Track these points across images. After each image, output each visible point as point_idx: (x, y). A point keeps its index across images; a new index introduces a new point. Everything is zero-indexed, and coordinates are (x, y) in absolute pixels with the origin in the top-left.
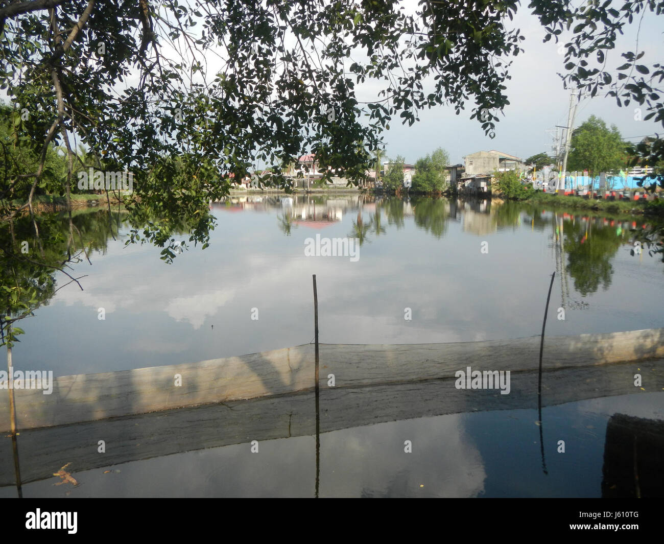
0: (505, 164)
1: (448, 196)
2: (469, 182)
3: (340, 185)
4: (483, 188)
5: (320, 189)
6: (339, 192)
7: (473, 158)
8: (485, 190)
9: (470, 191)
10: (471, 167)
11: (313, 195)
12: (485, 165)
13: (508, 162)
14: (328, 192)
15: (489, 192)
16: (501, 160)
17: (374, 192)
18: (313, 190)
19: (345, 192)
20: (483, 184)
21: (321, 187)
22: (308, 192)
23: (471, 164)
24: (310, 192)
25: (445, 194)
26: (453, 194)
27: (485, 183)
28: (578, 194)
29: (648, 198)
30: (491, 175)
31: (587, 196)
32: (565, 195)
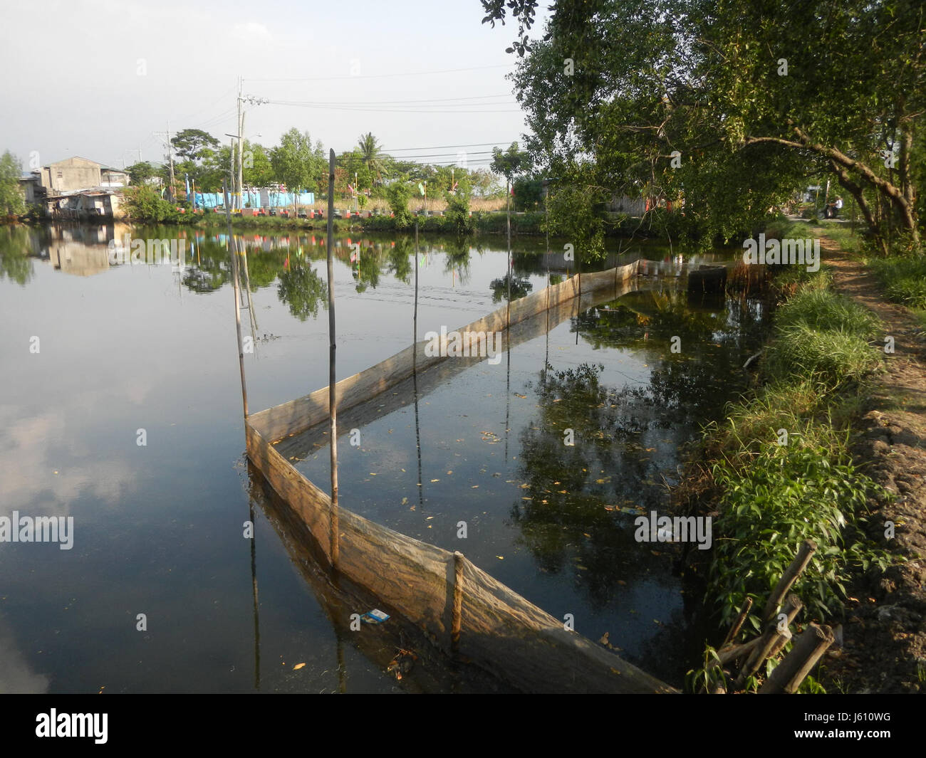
0: (108, 177)
2: (66, 201)
4: (99, 210)
7: (62, 167)
8: (103, 212)
10: (61, 181)
12: (82, 178)
13: (111, 174)
16: (103, 171)
20: (98, 205)
23: (60, 176)
28: (271, 214)
29: (361, 215)
30: (108, 192)
31: (285, 216)
32: (255, 215)
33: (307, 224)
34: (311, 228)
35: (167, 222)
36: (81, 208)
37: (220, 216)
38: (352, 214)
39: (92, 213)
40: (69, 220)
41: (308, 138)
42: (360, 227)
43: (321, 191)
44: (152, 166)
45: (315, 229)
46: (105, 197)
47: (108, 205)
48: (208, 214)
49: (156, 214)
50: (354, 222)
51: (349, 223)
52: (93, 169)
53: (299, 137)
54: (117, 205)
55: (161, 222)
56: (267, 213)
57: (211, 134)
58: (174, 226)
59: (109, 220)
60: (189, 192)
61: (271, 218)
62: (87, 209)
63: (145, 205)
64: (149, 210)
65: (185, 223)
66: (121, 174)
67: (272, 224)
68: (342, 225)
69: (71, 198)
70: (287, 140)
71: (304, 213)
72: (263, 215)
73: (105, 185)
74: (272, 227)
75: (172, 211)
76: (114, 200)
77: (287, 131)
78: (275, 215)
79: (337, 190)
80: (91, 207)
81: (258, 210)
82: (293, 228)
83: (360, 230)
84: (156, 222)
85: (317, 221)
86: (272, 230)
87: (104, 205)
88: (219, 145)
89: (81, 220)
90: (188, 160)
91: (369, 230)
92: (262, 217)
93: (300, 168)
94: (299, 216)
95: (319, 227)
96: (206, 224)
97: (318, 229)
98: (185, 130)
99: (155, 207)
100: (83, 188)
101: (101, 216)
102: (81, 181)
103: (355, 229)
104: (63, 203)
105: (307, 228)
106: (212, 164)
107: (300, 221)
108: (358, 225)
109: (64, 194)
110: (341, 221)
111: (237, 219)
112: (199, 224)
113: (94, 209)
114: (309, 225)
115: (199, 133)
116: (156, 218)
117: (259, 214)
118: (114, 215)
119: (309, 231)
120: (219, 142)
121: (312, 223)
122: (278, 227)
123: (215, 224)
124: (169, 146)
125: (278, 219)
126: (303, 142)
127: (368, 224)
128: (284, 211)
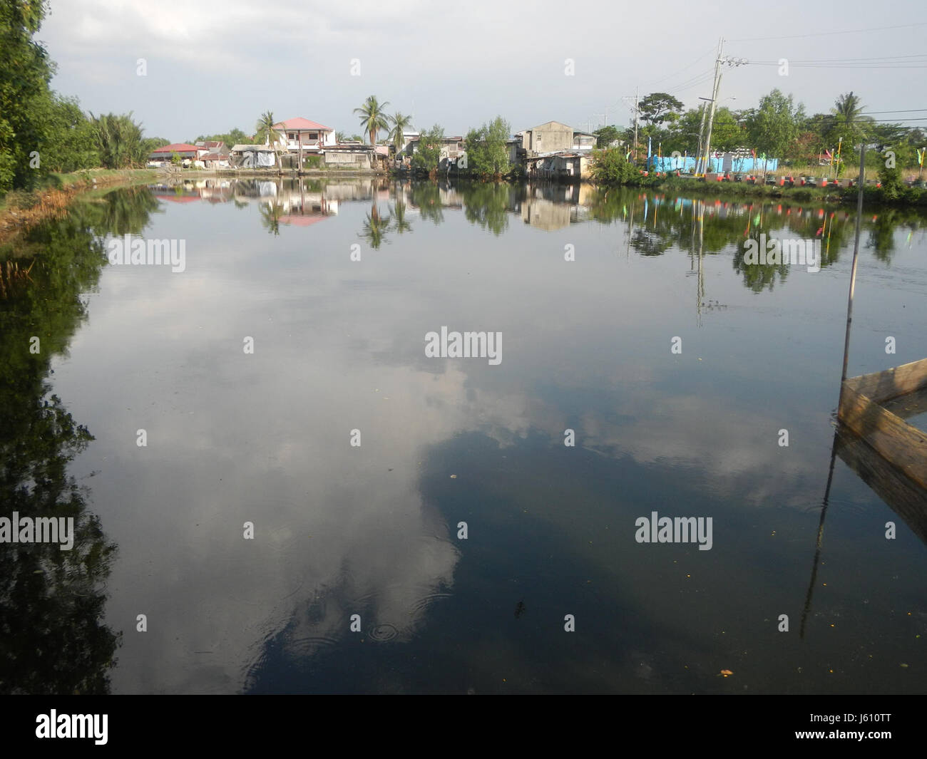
1: (512, 182)
3: (345, 164)
4: (569, 170)
5: (317, 170)
6: (345, 174)
8: (572, 172)
9: (547, 175)
10: (540, 143)
11: (306, 177)
14: (327, 174)
15: (578, 175)
17: (395, 175)
18: (307, 171)
19: (354, 174)
20: (569, 166)
21: (318, 167)
22: (300, 174)
23: (540, 139)
24: (304, 174)
25: (509, 178)
26: (519, 178)
27: (572, 164)
28: (737, 179)
29: (839, 184)
30: (579, 155)
31: (751, 182)
32: (719, 181)
33: (776, 192)
34: (779, 196)
35: (630, 184)
36: (554, 169)
37: (683, 181)
38: (828, 183)
39: (563, 173)
40: (542, 179)
41: (790, 101)
42: (837, 197)
43: (785, 157)
44: (618, 130)
45: (784, 197)
46: (576, 160)
47: (577, 167)
48: (671, 179)
49: (621, 176)
50: (831, 191)
51: (825, 192)
52: (567, 133)
53: (780, 99)
54: (586, 167)
55: (623, 184)
56: (731, 178)
57: (676, 98)
58: (636, 188)
59: (577, 181)
60: (650, 156)
61: (736, 184)
62: (559, 170)
63: (611, 168)
64: (614, 172)
65: (647, 186)
66: (590, 137)
67: (737, 190)
68: (816, 194)
69: (546, 159)
70: (767, 103)
71: (773, 180)
72: (728, 180)
73: (576, 147)
74: (737, 193)
75: (635, 174)
76: (583, 162)
77: (768, 93)
78: (740, 180)
79: (803, 156)
80: (563, 168)
81: (723, 175)
82: (759, 194)
83: (837, 200)
84: (619, 184)
85: (786, 189)
86: (736, 196)
87: (574, 166)
88: (683, 108)
89: (553, 179)
90: (651, 124)
91: (847, 200)
92: (726, 183)
93: (777, 132)
94: (767, 183)
95: (789, 195)
96: (668, 188)
97: (787, 197)
98: (652, 95)
99: (620, 169)
100: (557, 150)
101: (571, 177)
102: (556, 143)
103: (832, 199)
104: (539, 164)
105: (774, 196)
106: (677, 128)
107: (768, 189)
108: (835, 195)
109: (541, 156)
110: (815, 190)
111: (701, 184)
112: (661, 187)
113: (565, 170)
114: (778, 193)
115: (665, 97)
116: (620, 180)
117: (723, 180)
118: (582, 176)
119: (777, 199)
120: (683, 105)
121: (781, 191)
122: (743, 193)
123: (677, 188)
124: (636, 111)
125: (744, 185)
126: (783, 104)
127: (846, 195)
128: (751, 177)
